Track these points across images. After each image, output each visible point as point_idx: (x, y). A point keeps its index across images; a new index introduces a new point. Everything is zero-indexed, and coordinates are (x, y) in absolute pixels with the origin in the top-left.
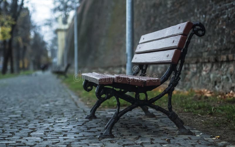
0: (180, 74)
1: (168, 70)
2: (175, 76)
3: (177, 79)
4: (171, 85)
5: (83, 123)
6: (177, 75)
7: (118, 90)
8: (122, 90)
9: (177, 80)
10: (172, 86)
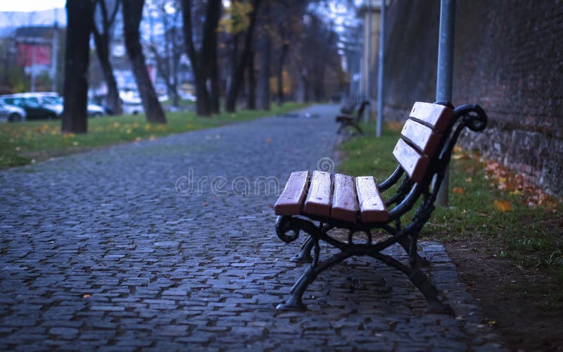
0: (434, 199)
1: (412, 191)
2: (425, 203)
3: (428, 209)
4: (417, 220)
5: (279, 271)
6: (429, 202)
7: (317, 224)
8: (324, 224)
9: (429, 211)
10: (418, 222)
